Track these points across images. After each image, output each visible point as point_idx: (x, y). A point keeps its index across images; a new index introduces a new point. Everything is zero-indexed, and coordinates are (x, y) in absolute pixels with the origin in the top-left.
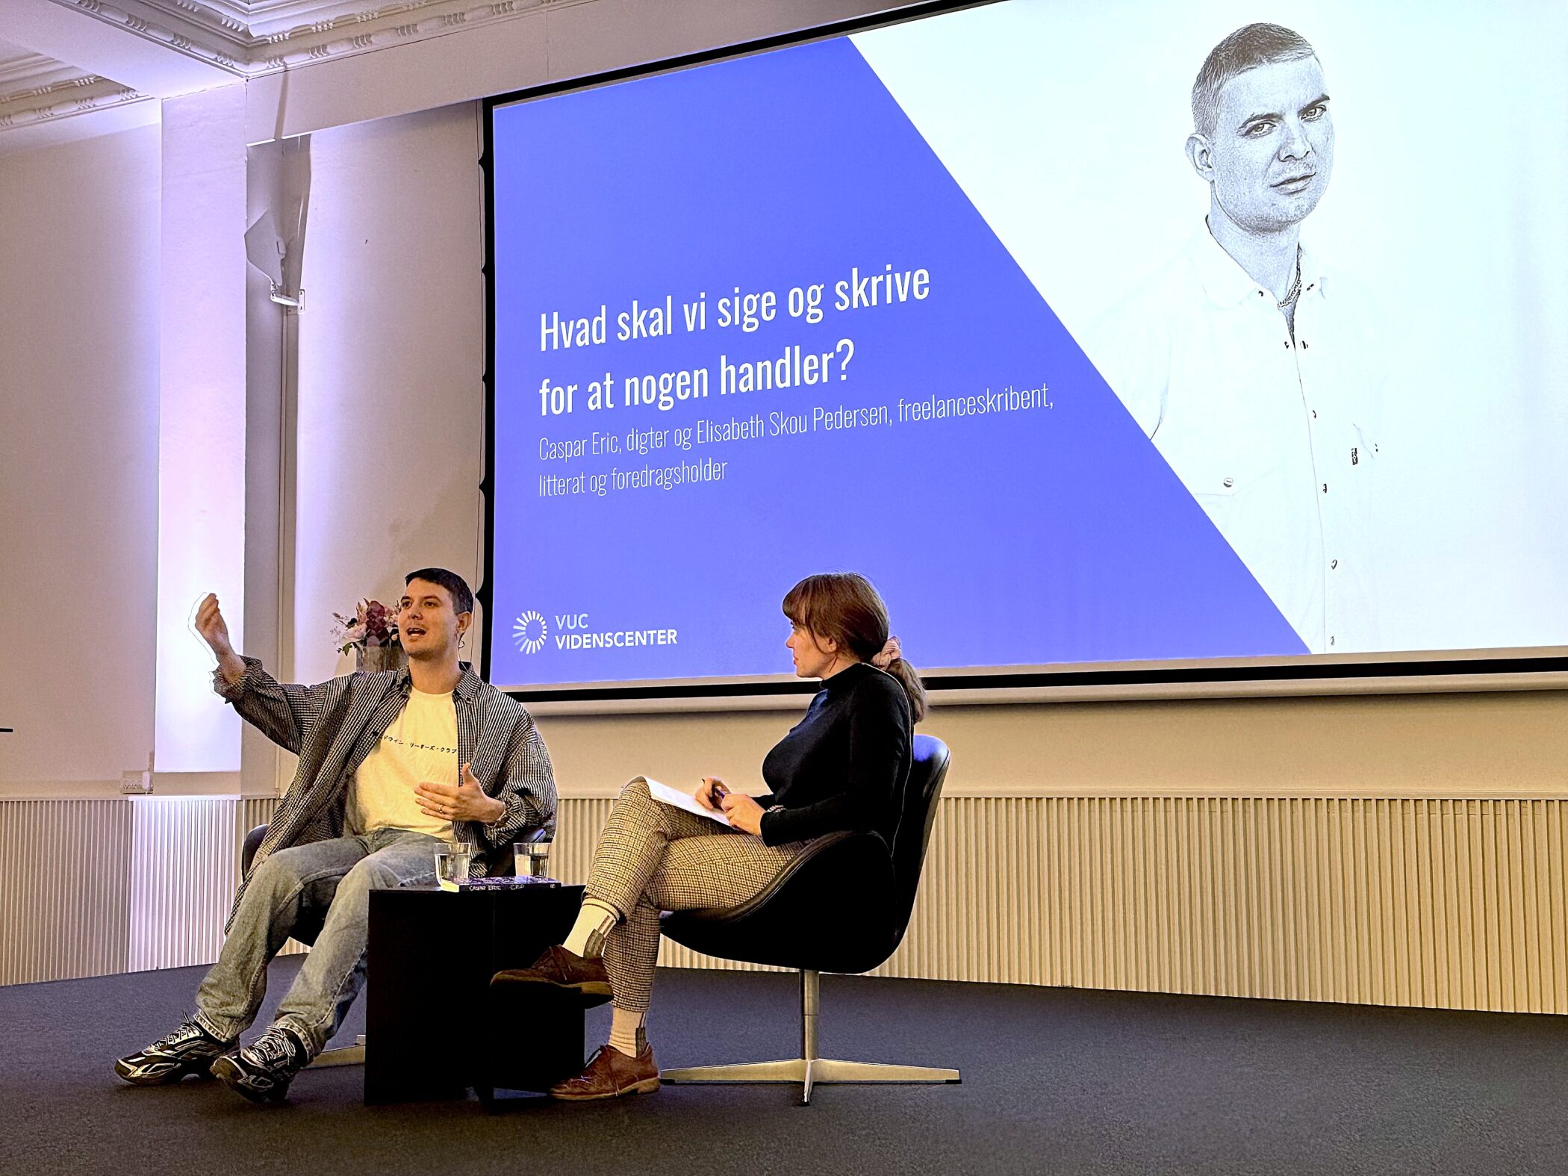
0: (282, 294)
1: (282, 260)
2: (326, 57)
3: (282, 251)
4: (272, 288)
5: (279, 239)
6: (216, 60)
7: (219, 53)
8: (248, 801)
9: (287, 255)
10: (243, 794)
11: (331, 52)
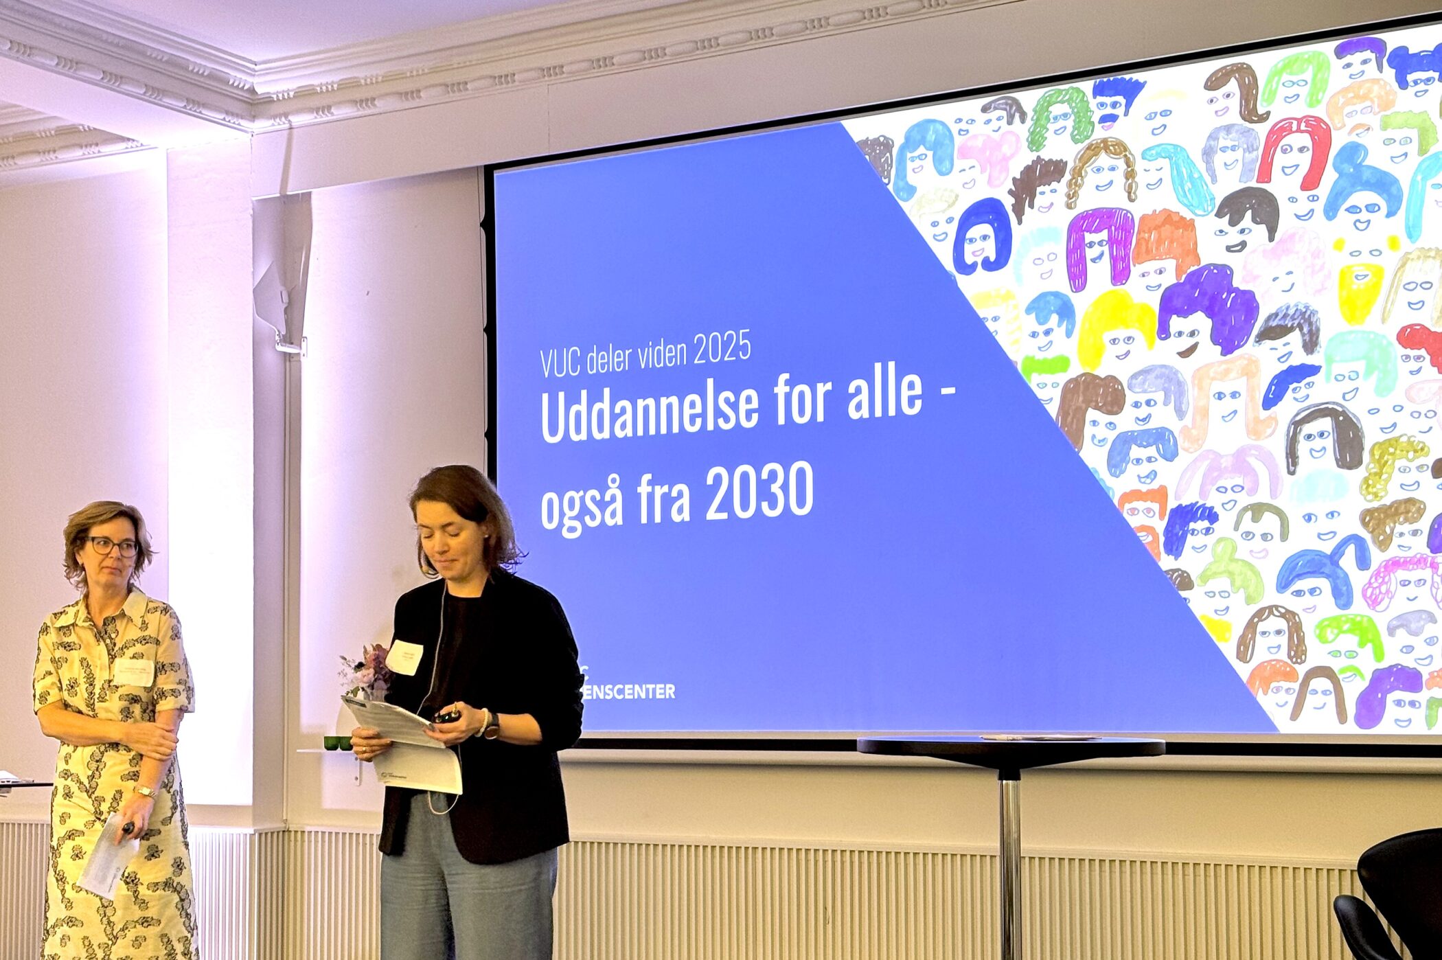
0: (285, 342)
1: (286, 309)
2: (330, 118)
3: (286, 299)
4: (277, 338)
5: (282, 288)
6: (224, 119)
7: (227, 113)
8: (260, 835)
9: (290, 303)
10: (256, 828)
11: (335, 113)
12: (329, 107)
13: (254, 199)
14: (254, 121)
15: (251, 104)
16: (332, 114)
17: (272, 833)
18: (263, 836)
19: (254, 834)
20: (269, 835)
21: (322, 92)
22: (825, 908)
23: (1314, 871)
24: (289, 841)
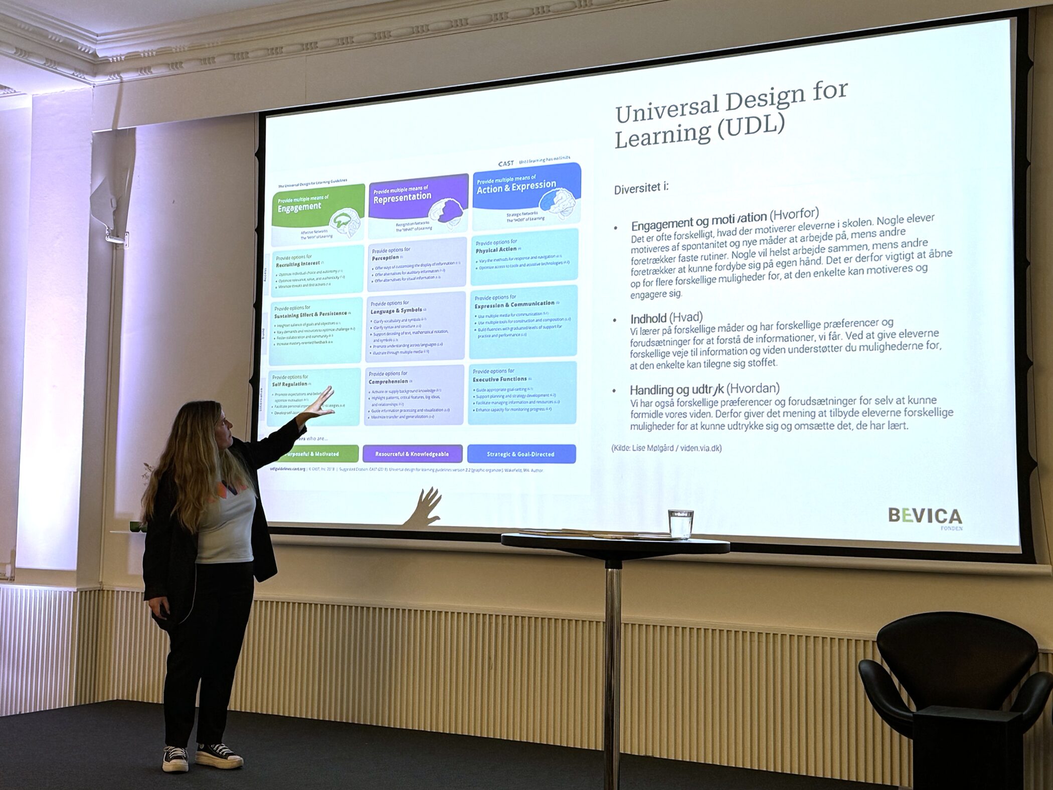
0: (113, 236)
1: (114, 212)
2: (150, 75)
3: (114, 205)
4: (107, 232)
5: (112, 197)
6: (73, 74)
7: (76, 70)
8: (81, 592)
9: (117, 208)
10: (79, 587)
11: (153, 72)
12: (149, 68)
13: (94, 132)
14: (95, 77)
15: (94, 64)
16: (151, 73)
17: (90, 591)
18: (84, 593)
19: (77, 592)
20: (88, 593)
21: (145, 57)
22: (490, 658)
23: (846, 641)
24: (103, 597)
